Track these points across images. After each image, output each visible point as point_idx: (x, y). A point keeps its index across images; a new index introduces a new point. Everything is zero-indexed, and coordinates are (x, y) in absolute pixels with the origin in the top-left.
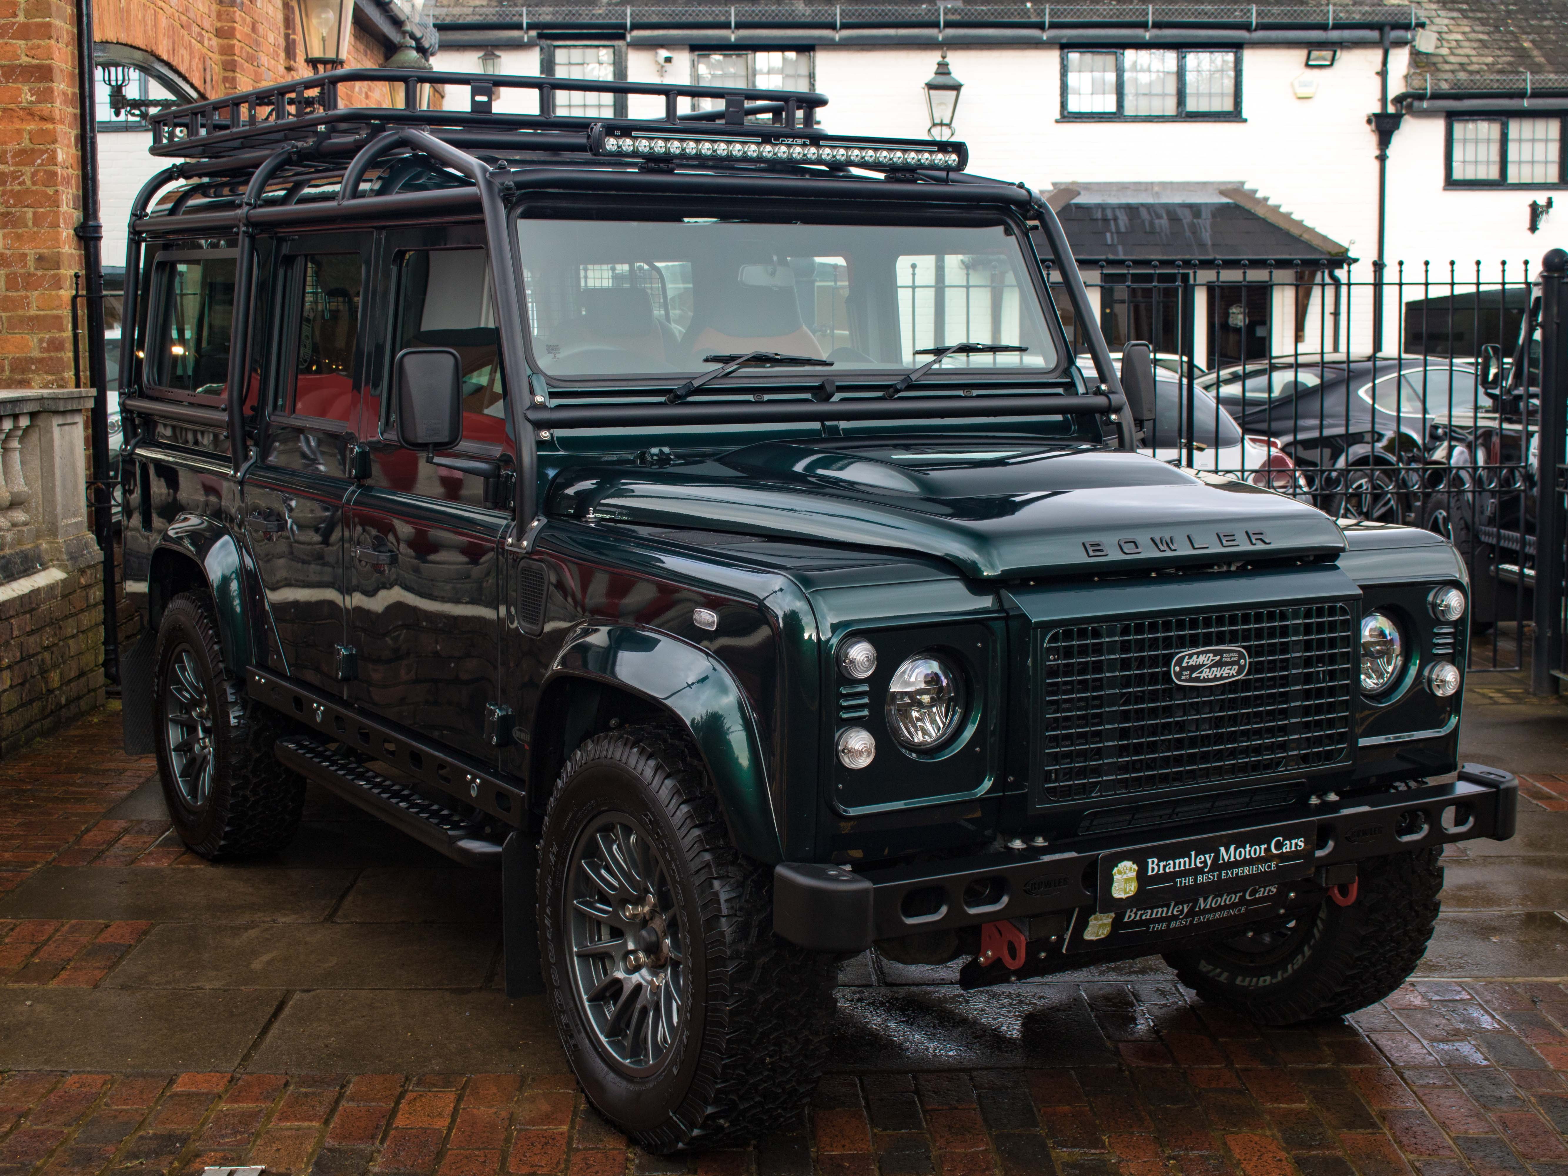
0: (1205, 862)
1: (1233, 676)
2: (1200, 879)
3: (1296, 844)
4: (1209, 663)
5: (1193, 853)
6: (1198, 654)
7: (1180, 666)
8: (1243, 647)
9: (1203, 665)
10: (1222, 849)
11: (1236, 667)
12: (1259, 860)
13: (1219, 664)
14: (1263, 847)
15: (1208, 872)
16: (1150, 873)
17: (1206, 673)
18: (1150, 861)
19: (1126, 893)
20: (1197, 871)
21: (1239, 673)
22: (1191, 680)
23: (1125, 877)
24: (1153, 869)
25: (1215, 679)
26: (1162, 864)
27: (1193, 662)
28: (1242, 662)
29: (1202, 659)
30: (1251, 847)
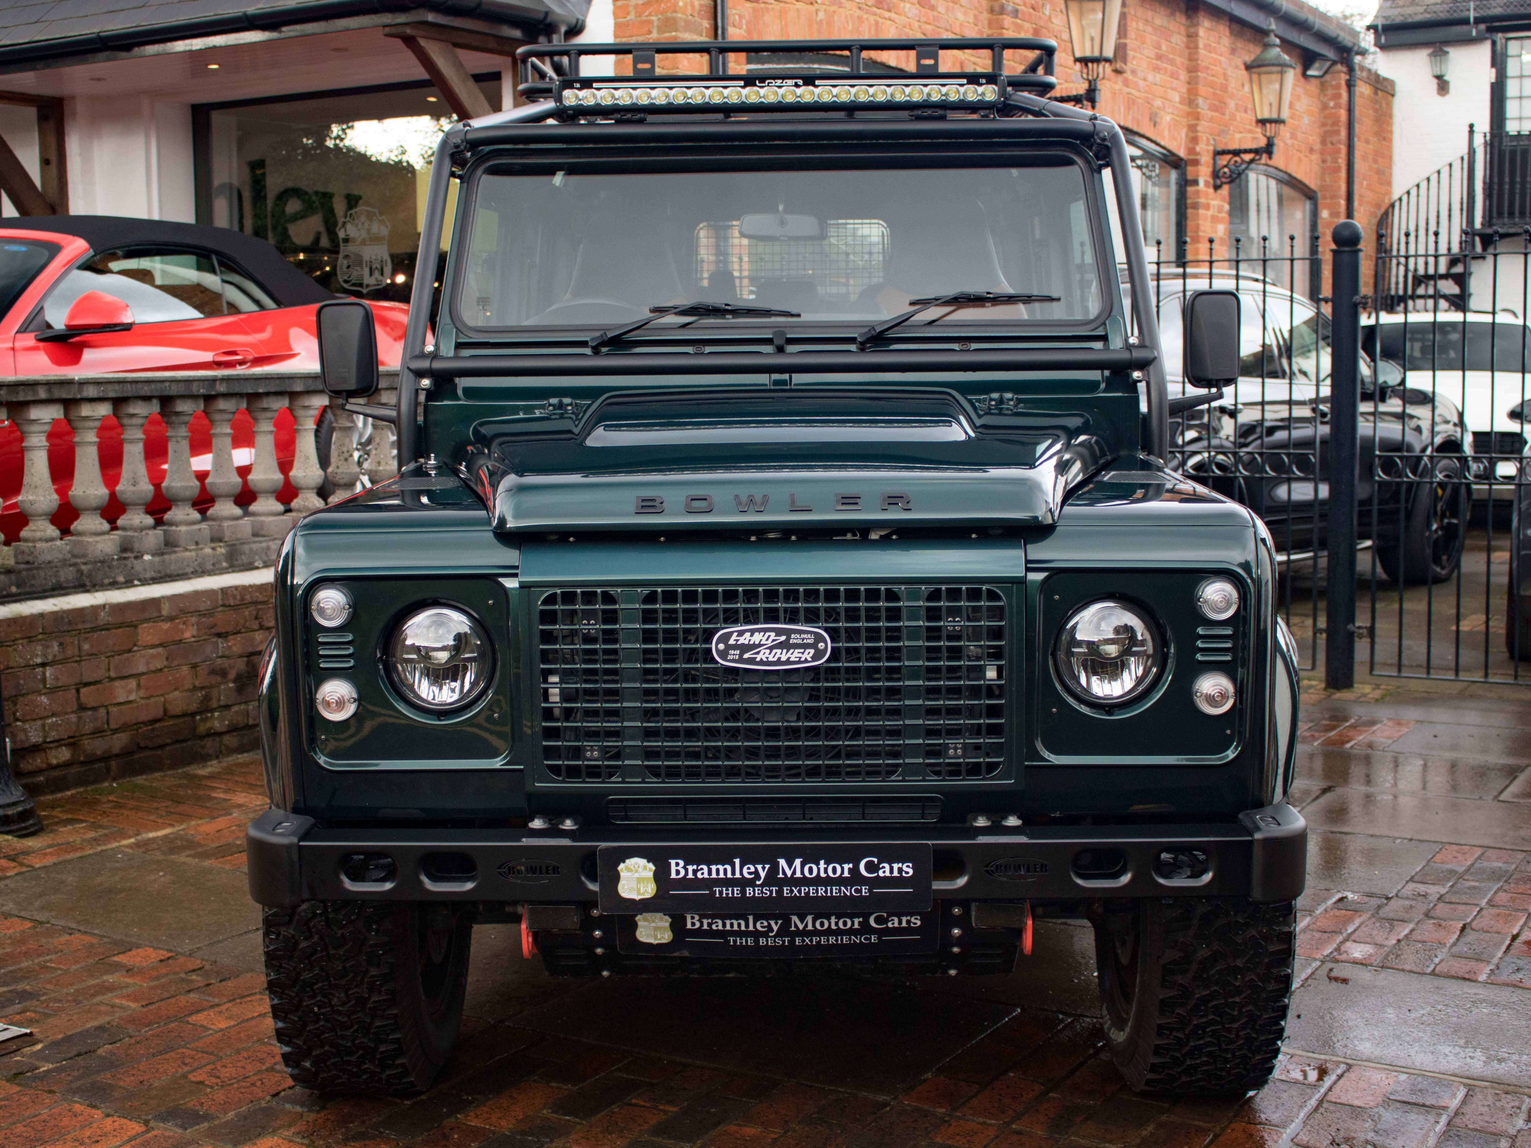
0: (756, 872)
1: (806, 661)
2: (749, 891)
3: (900, 870)
4: (769, 643)
5: (737, 861)
6: (752, 632)
7: (726, 643)
8: (826, 630)
9: (760, 645)
10: (782, 862)
11: (812, 651)
12: (840, 881)
13: (785, 646)
14: (846, 867)
15: (762, 885)
16: (673, 875)
17: (763, 655)
18: (673, 862)
19: (639, 893)
20: (743, 883)
21: (814, 658)
22: (741, 660)
23: (637, 875)
24: (678, 872)
25: (779, 662)
26: (691, 868)
27: (745, 639)
28: (821, 645)
29: (757, 638)
30: (827, 863)
